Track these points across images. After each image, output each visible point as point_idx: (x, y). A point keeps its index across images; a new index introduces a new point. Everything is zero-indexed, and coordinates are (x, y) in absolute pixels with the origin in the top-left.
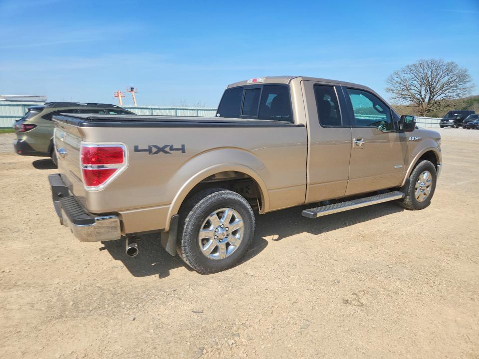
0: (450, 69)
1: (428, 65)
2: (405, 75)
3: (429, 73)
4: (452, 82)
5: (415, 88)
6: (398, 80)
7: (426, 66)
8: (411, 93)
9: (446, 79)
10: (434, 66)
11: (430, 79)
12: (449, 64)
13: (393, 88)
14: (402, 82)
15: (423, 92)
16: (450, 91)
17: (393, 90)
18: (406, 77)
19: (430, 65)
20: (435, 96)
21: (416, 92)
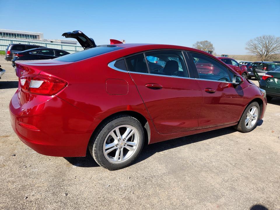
0: (278, 40)
1: (267, 38)
2: (255, 42)
3: (268, 42)
4: (278, 47)
5: (260, 49)
6: (252, 44)
7: (266, 38)
8: (258, 51)
9: (275, 45)
10: (270, 38)
11: (267, 45)
12: (277, 38)
13: (249, 48)
14: (254, 45)
15: (264, 51)
16: (277, 51)
17: (249, 49)
18: (256, 43)
19: (268, 38)
20: (269, 53)
21: (260, 51)
